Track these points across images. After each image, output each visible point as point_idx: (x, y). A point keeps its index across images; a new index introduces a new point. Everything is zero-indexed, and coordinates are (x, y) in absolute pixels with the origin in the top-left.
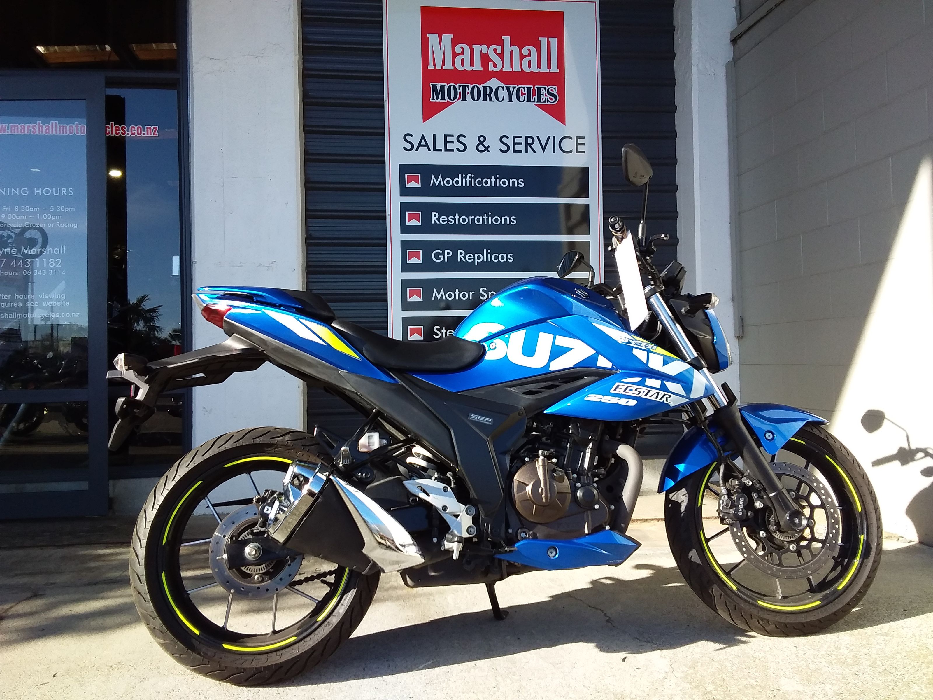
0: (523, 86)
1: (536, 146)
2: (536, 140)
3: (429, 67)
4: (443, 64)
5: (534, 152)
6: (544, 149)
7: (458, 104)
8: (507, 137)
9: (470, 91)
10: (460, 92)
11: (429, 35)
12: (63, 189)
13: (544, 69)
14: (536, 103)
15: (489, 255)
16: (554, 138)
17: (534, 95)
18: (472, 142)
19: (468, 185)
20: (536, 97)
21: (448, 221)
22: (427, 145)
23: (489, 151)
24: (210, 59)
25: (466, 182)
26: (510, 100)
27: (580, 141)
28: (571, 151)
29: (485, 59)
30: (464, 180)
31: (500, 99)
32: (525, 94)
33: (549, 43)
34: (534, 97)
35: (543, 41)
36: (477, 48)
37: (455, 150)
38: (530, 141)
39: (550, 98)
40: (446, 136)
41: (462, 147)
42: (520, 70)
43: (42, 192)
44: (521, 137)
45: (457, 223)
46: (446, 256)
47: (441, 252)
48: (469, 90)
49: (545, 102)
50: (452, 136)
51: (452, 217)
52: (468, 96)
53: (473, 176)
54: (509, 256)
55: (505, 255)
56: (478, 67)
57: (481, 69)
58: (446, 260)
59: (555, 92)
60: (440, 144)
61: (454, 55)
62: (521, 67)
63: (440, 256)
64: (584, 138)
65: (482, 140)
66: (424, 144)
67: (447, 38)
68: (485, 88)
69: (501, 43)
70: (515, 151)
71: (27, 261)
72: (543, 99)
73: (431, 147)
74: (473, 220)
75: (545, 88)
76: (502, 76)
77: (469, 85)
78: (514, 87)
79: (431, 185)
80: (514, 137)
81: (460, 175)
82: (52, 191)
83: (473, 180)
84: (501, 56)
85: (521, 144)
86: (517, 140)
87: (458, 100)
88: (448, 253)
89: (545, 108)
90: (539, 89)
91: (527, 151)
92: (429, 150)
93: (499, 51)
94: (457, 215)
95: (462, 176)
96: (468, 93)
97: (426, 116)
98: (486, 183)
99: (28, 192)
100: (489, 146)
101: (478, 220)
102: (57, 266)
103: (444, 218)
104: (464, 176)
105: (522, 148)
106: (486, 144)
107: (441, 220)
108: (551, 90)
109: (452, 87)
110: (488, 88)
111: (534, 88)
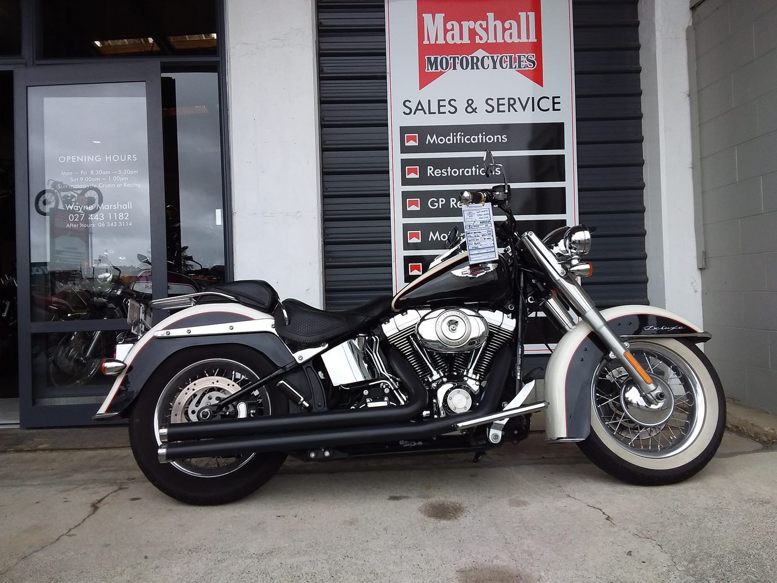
0: (506, 55)
1: (517, 106)
2: (517, 100)
3: (424, 42)
4: (436, 39)
5: (516, 111)
6: (524, 108)
7: (450, 72)
8: (492, 100)
9: (459, 62)
10: (451, 63)
11: (424, 15)
12: (128, 156)
13: (524, 39)
14: (517, 69)
16: (533, 98)
17: (515, 62)
19: (459, 142)
20: (517, 64)
21: (442, 173)
22: (423, 109)
23: (476, 112)
24: (244, 44)
25: (457, 139)
26: (495, 67)
27: (556, 100)
28: (548, 110)
29: (473, 33)
30: (455, 137)
31: (486, 67)
32: (507, 62)
33: (528, 17)
34: (515, 64)
35: (523, 15)
36: (465, 24)
37: (447, 112)
38: (512, 102)
39: (529, 64)
40: (439, 101)
41: (453, 110)
42: (503, 41)
43: (112, 158)
44: (504, 99)
45: (449, 175)
46: (440, 203)
47: (436, 200)
48: (458, 60)
49: (525, 67)
50: (445, 100)
51: (445, 170)
52: (458, 66)
53: (462, 134)
56: (466, 40)
57: (469, 42)
58: (440, 207)
59: (533, 59)
60: (434, 108)
61: (446, 31)
62: (503, 38)
63: (435, 204)
64: (559, 97)
65: (470, 103)
66: (421, 108)
67: (440, 17)
68: (472, 58)
69: (486, 19)
70: (499, 111)
71: (102, 215)
73: (427, 111)
74: (463, 172)
75: (525, 56)
76: (487, 47)
77: (459, 56)
78: (498, 56)
79: (427, 143)
80: (498, 99)
81: (451, 134)
82: (120, 158)
83: (463, 137)
84: (486, 30)
85: (504, 104)
86: (501, 102)
87: (449, 69)
88: (442, 201)
89: (525, 73)
90: (519, 57)
91: (509, 111)
92: (425, 113)
93: (484, 26)
94: (449, 168)
95: (453, 134)
96: (458, 63)
97: (422, 85)
98: (474, 139)
99: (100, 159)
100: (476, 108)
101: (468, 172)
102: (126, 219)
103: (438, 171)
104: (455, 134)
105: (505, 108)
106: (474, 106)
107: (435, 172)
108: (530, 57)
109: (444, 58)
110: (475, 58)
111: (515, 56)
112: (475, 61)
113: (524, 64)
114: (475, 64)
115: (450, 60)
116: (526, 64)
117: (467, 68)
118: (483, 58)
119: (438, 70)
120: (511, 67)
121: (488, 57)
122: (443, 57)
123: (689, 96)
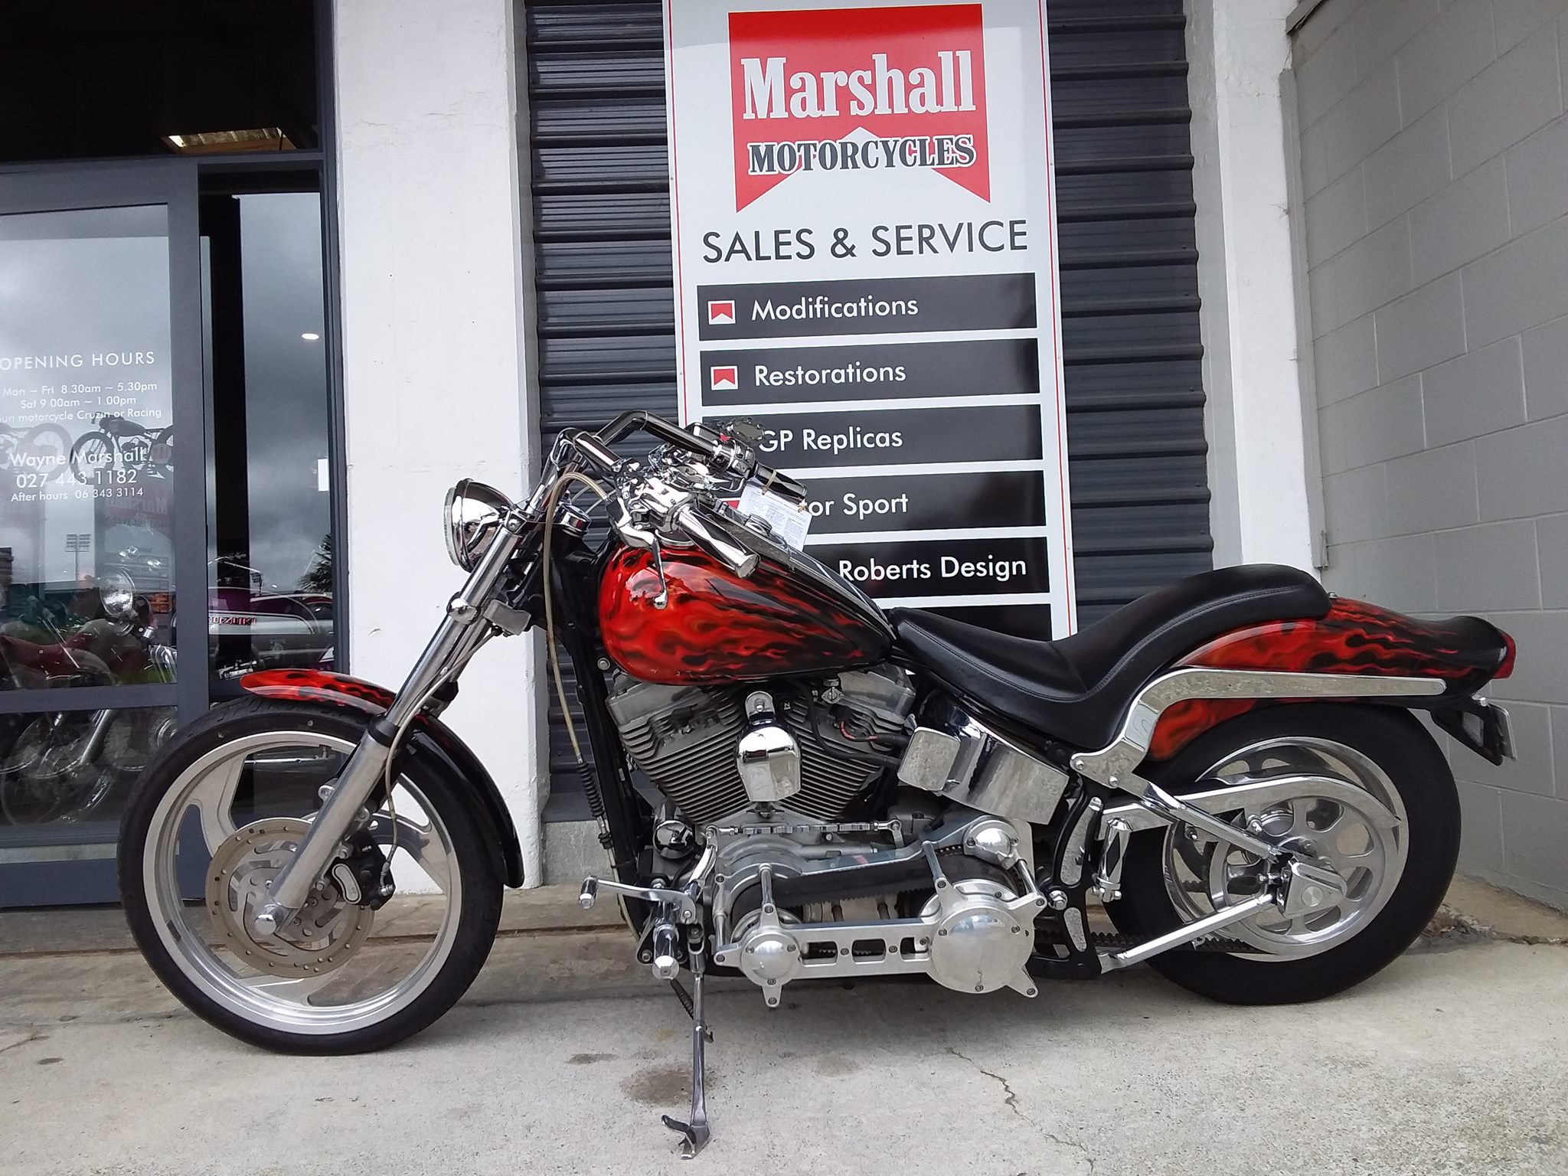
0: (913, 138)
1: (938, 241)
2: (938, 230)
3: (746, 116)
4: (770, 109)
5: (935, 251)
6: (952, 246)
7: (799, 175)
8: (886, 229)
9: (817, 153)
10: (800, 156)
11: (743, 61)
12: (137, 354)
13: (949, 106)
14: (935, 166)
15: (859, 436)
16: (970, 225)
17: (932, 152)
18: (823, 241)
19: (819, 316)
20: (936, 156)
21: (785, 379)
22: (744, 251)
23: (853, 255)
24: (370, 124)
25: (815, 310)
26: (890, 164)
27: (1018, 228)
28: (1002, 248)
29: (844, 96)
30: (811, 307)
31: (872, 163)
32: (916, 152)
33: (956, 60)
34: (932, 156)
35: (946, 57)
36: (829, 78)
37: (794, 256)
38: (926, 233)
39: (960, 156)
40: (777, 233)
41: (806, 251)
42: (906, 111)
43: (104, 361)
44: (910, 227)
45: (800, 382)
46: (783, 440)
47: (773, 434)
48: (816, 151)
49: (952, 163)
50: (789, 232)
51: (792, 373)
52: (815, 162)
53: (826, 299)
54: (894, 436)
55: (887, 436)
56: (831, 110)
57: (837, 113)
58: (783, 449)
59: (969, 146)
60: (767, 248)
61: (789, 92)
62: (907, 105)
63: (771, 442)
64: (1024, 222)
65: (840, 237)
66: (741, 249)
67: (776, 64)
68: (844, 146)
69: (871, 67)
70: (900, 252)
71: (82, 475)
72: (948, 158)
73: (752, 251)
74: (828, 376)
75: (951, 140)
76: (873, 123)
77: (817, 142)
78: (896, 142)
79: (754, 318)
80: (898, 228)
81: (803, 299)
82: (120, 359)
83: (826, 306)
84: (872, 89)
85: (910, 239)
86: (904, 233)
87: (797, 170)
88: (786, 436)
89: (950, 174)
90: (940, 142)
91: (921, 252)
92: (749, 258)
93: (868, 81)
94: (800, 368)
95: (807, 300)
96: (815, 156)
97: (742, 202)
98: (850, 310)
99: (81, 361)
100: (853, 247)
101: (838, 376)
102: (130, 481)
103: (778, 375)
104: (810, 300)
105: (913, 245)
106: (848, 243)
107: (772, 378)
108: (963, 142)
109: (786, 147)
110: (849, 146)
111: (931, 140)
112: (850, 153)
113: (951, 155)
114: (849, 159)
115: (799, 151)
116: (954, 155)
117: (833, 165)
118: (866, 145)
119: (773, 170)
120: (923, 163)
121: (876, 143)
122: (785, 145)
123: (1288, 212)
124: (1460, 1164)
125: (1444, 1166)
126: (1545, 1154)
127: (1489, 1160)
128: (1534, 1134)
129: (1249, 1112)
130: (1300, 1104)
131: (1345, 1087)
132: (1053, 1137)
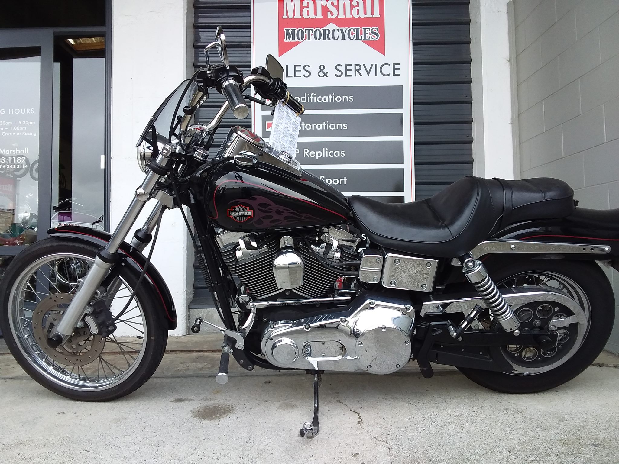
0: (353, 28)
1: (363, 71)
2: (363, 67)
3: (284, 17)
4: (294, 15)
5: (361, 76)
6: (368, 73)
7: (305, 42)
8: (341, 66)
9: (313, 33)
10: (306, 34)
12: (27, 109)
13: (369, 15)
14: (362, 40)
15: (327, 152)
16: (376, 65)
17: (361, 34)
18: (314, 70)
19: (312, 101)
20: (363, 36)
23: (327, 76)
24: (126, 15)
25: (310, 99)
26: (343, 38)
27: (396, 67)
28: (389, 75)
29: (325, 10)
30: (308, 97)
31: (336, 38)
32: (354, 34)
34: (361, 36)
36: (319, 2)
37: (302, 76)
38: (358, 68)
39: (373, 36)
40: (295, 66)
41: (307, 74)
42: (351, 17)
43: (14, 112)
44: (351, 65)
45: (303, 129)
48: (312, 32)
49: (369, 39)
52: (312, 37)
53: (315, 94)
54: (342, 153)
55: (339, 152)
56: (319, 15)
57: (322, 17)
59: (377, 32)
60: (291, 73)
61: (302, 7)
62: (351, 14)
64: (399, 64)
65: (322, 68)
68: (324, 30)
70: (346, 75)
71: (3, 159)
72: (368, 37)
74: (315, 127)
75: (369, 29)
77: (313, 29)
78: (346, 29)
80: (346, 66)
81: (305, 94)
82: (20, 111)
83: (315, 97)
85: (351, 70)
86: (348, 68)
87: (304, 40)
89: (370, 44)
91: (355, 76)
93: (335, 4)
96: (312, 34)
97: (281, 53)
98: (325, 99)
99: (4, 112)
100: (327, 73)
101: (319, 127)
102: (23, 162)
104: (308, 94)
105: (352, 73)
106: (325, 71)
108: (374, 30)
109: (300, 30)
110: (327, 31)
111: (361, 29)
112: (327, 34)
113: (369, 35)
114: (326, 36)
115: (305, 32)
116: (371, 35)
117: (319, 39)
118: (334, 31)
119: (295, 40)
120: (357, 38)
121: (338, 30)
122: (299, 30)
123: (509, 61)
124: (557, 455)
125: (550, 456)
126: (597, 451)
127: (571, 453)
128: (593, 442)
129: (465, 430)
130: (488, 427)
131: (510, 421)
132: (375, 438)
